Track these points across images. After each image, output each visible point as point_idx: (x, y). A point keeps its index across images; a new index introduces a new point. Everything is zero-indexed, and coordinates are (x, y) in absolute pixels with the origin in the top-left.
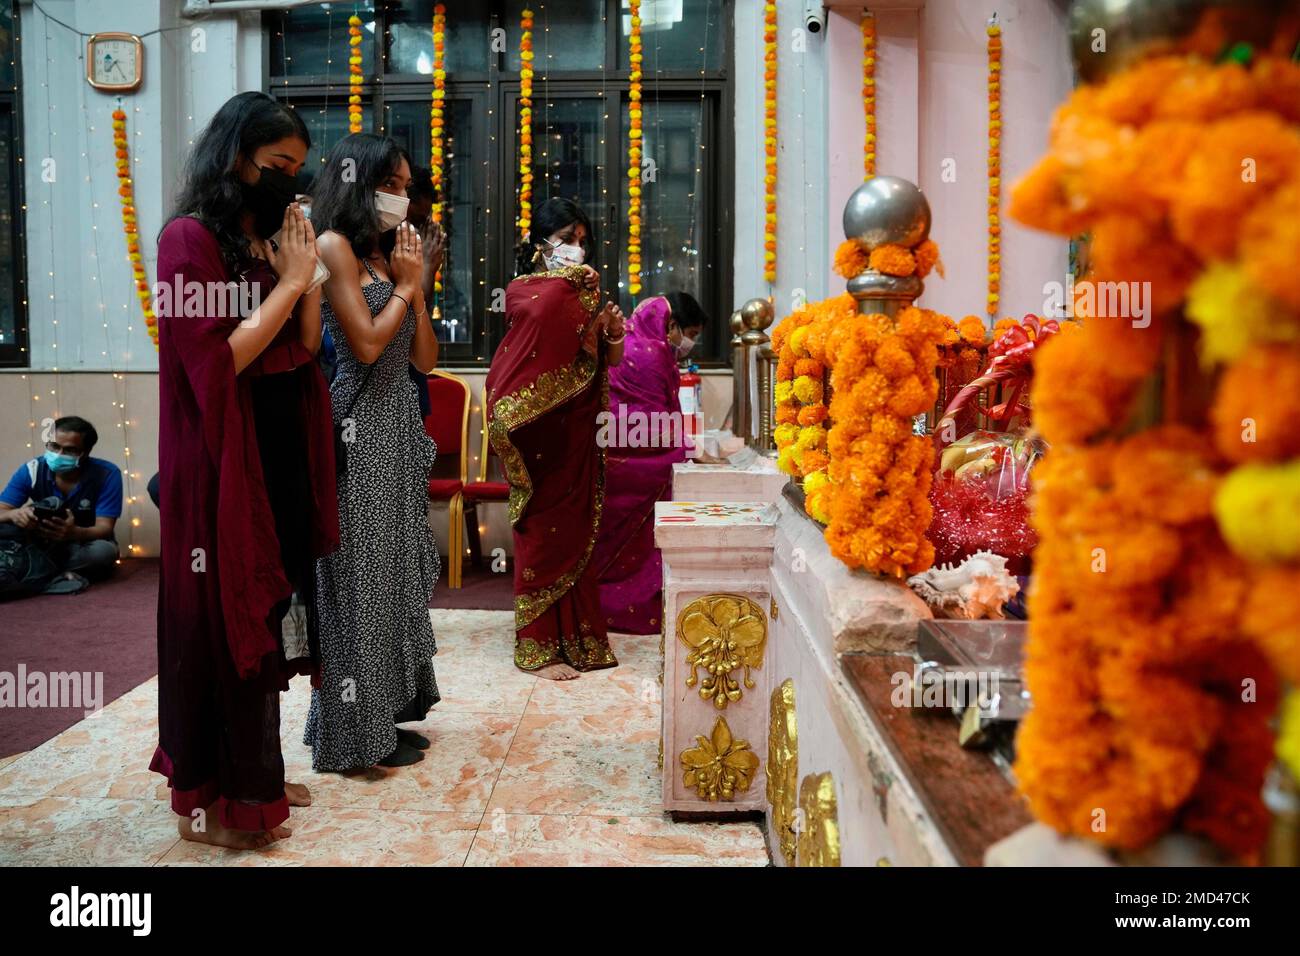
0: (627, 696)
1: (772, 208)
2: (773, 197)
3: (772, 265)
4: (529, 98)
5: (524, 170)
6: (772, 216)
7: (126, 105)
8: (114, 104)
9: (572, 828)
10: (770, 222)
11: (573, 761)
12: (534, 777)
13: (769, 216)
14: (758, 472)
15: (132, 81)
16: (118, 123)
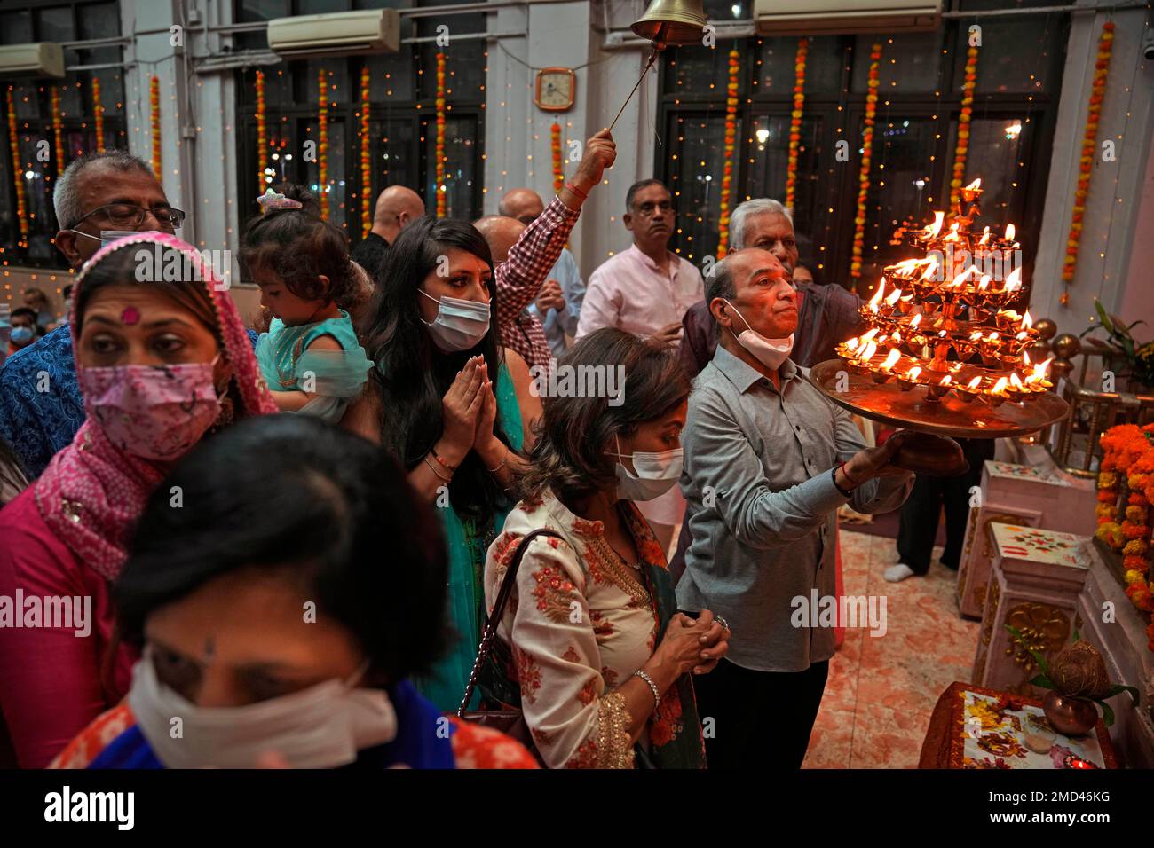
0: (934, 622)
1: (1078, 218)
2: (1081, 209)
3: (1070, 267)
4: (872, 119)
5: (863, 178)
6: (1078, 226)
7: (560, 120)
8: (552, 120)
9: (915, 723)
10: (1074, 230)
11: (906, 671)
12: (881, 679)
13: (1074, 225)
14: (1057, 483)
15: (566, 103)
16: (555, 135)
